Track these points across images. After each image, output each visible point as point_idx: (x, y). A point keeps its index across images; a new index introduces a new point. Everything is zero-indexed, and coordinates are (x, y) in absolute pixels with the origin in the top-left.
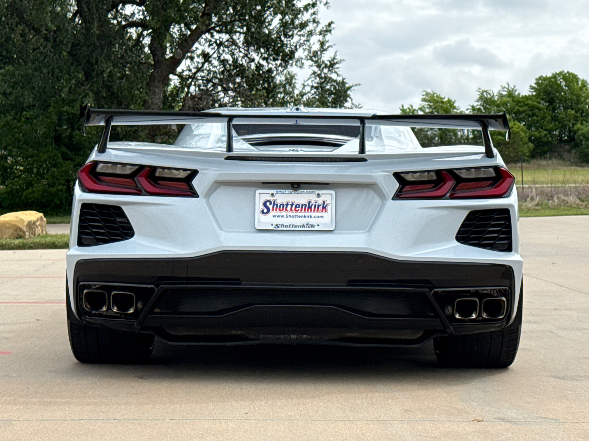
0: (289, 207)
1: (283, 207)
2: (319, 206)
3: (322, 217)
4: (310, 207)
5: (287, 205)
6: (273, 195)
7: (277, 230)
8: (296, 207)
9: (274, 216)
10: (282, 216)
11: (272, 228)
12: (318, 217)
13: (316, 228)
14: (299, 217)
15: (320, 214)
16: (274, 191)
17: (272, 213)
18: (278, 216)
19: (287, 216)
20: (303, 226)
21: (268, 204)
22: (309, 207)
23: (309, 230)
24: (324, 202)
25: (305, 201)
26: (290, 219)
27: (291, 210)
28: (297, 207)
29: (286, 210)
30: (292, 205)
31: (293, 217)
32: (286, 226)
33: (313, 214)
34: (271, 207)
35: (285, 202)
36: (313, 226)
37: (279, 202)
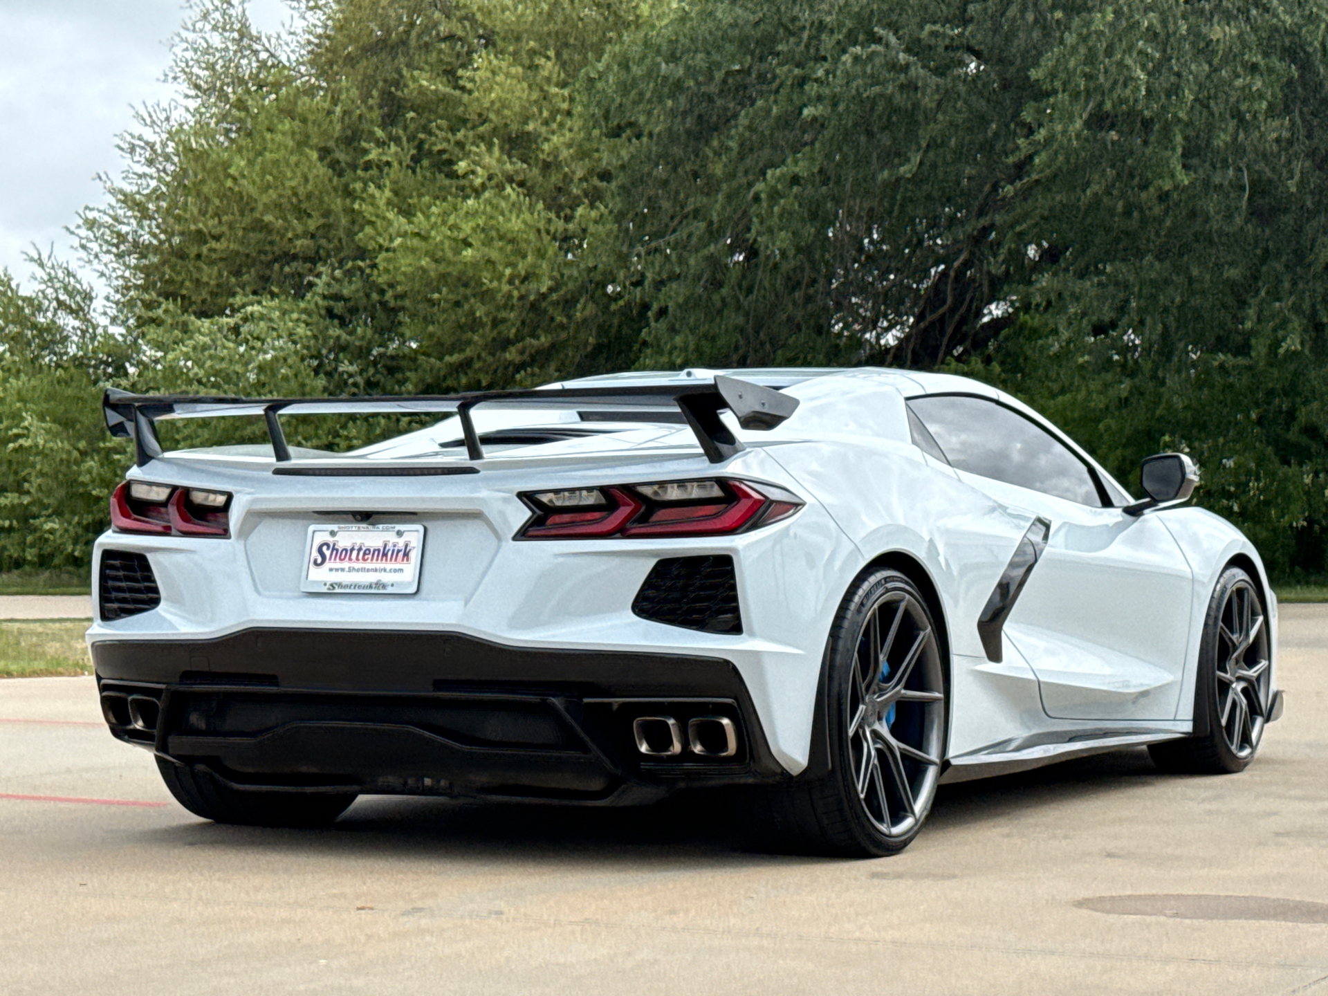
0: (355, 553)
1: (345, 554)
2: (399, 551)
3: (401, 570)
4: (385, 555)
5: (352, 550)
6: (333, 533)
7: (332, 593)
8: (365, 554)
9: (331, 570)
10: (343, 570)
11: (324, 590)
12: (395, 571)
13: (389, 590)
14: (368, 570)
15: (397, 566)
16: (334, 527)
17: (328, 565)
18: (337, 570)
19: (351, 570)
20: (370, 587)
21: (324, 548)
22: (383, 553)
23: (377, 592)
24: (406, 546)
25: (379, 544)
26: (354, 574)
27: (357, 559)
28: (367, 553)
29: (350, 559)
30: (360, 550)
31: (358, 570)
32: (346, 587)
33: (389, 566)
34: (327, 553)
35: (348, 545)
36: (384, 586)
37: (340, 546)
